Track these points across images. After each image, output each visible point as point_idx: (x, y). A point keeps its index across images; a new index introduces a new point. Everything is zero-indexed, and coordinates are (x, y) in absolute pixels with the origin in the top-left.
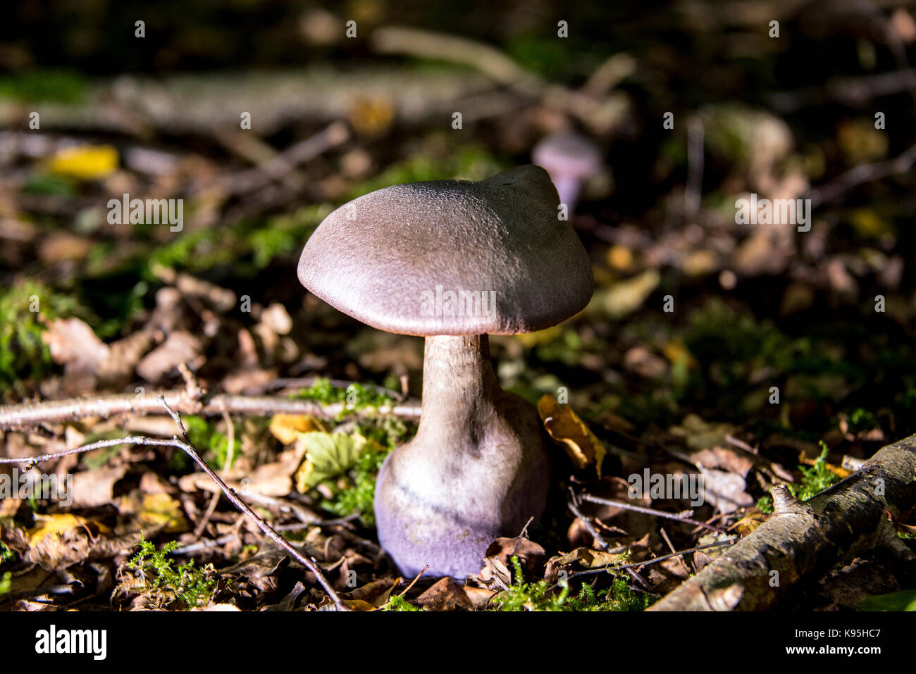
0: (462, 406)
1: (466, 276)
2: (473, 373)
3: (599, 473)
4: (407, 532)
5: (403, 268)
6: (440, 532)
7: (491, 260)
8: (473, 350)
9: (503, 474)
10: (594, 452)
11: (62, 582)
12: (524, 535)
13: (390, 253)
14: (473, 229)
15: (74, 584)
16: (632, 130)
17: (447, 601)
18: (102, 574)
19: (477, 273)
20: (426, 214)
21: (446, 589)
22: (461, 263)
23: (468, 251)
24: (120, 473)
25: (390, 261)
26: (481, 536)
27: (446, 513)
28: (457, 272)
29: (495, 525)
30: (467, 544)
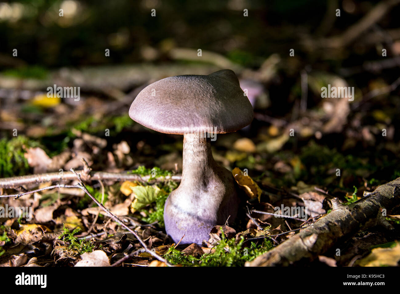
0: (199, 169)
1: (198, 108)
2: (204, 155)
3: (259, 200)
4: (177, 225)
5: (172, 106)
6: (191, 224)
7: (209, 102)
8: (203, 145)
9: (217, 199)
10: (257, 192)
11: (31, 249)
12: (227, 225)
13: (167, 101)
14: (201, 90)
15: (36, 250)
16: (278, 81)
17: (194, 252)
18: (47, 246)
19: (203, 107)
20: (182, 85)
21: (194, 248)
22: (196, 104)
23: (199, 99)
24: (56, 207)
25: (167, 104)
26: (209, 226)
27: (193, 216)
28: (194, 107)
29: (214, 221)
30: (203, 229)
